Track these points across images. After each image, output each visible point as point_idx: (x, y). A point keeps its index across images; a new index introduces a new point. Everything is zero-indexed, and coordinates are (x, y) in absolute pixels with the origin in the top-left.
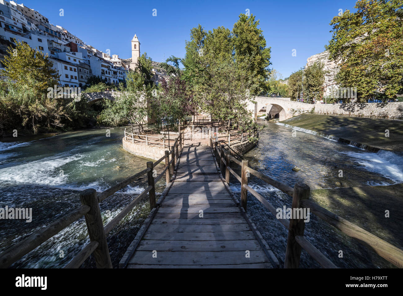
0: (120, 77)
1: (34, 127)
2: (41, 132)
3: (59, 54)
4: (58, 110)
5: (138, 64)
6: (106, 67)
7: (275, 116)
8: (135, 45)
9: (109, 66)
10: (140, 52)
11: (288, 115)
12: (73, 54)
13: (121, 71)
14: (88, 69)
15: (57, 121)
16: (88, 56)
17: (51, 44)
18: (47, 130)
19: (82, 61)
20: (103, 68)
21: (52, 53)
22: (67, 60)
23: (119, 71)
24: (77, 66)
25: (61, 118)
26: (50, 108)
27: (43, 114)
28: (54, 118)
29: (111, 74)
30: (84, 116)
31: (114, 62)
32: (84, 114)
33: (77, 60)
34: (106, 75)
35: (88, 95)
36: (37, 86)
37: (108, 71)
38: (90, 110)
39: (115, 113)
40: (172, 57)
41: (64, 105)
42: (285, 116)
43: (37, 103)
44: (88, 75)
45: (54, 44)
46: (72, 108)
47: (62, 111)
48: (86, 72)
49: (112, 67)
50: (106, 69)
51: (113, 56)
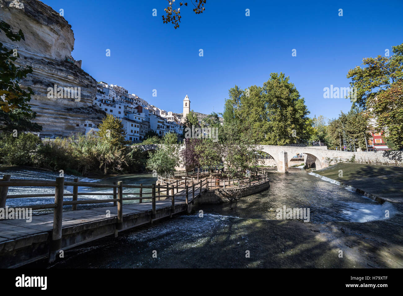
0: (172, 130)
1: (105, 169)
2: (108, 173)
3: (130, 115)
4: (121, 158)
5: (187, 119)
6: (161, 123)
7: (312, 165)
8: (186, 103)
9: (164, 122)
10: (190, 109)
11: (323, 164)
12: (139, 114)
13: (173, 125)
14: (147, 125)
15: (119, 166)
16: (149, 114)
17: (126, 108)
18: (112, 172)
19: (144, 120)
20: (159, 124)
21: (126, 115)
22: (134, 119)
23: (171, 125)
24: (140, 123)
25: (122, 164)
26: (117, 156)
27: (112, 160)
28: (118, 163)
29: (164, 128)
30: (138, 163)
31: (168, 118)
32: (138, 161)
33: (141, 119)
34: (161, 129)
35: (143, 147)
36: (112, 142)
37: (162, 126)
38: (142, 159)
39: (154, 162)
40: (213, 113)
41: (125, 155)
42: (321, 165)
43: (110, 153)
44: (147, 130)
45: (128, 108)
46: (130, 157)
47: (124, 159)
48: (146, 127)
49: (166, 122)
50: (161, 124)
51: (169, 113)
